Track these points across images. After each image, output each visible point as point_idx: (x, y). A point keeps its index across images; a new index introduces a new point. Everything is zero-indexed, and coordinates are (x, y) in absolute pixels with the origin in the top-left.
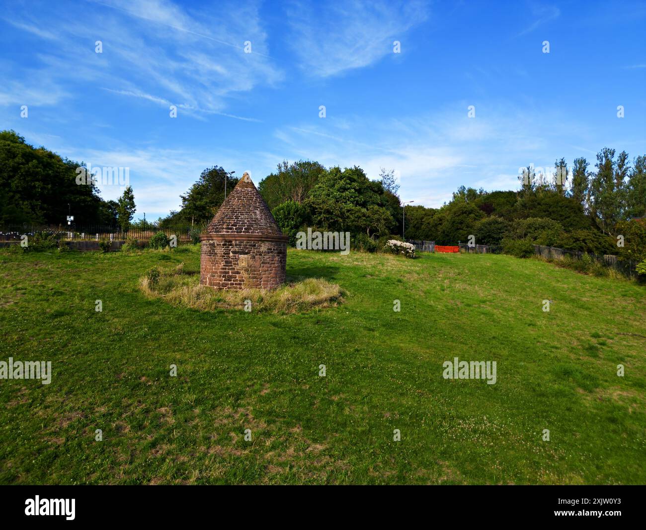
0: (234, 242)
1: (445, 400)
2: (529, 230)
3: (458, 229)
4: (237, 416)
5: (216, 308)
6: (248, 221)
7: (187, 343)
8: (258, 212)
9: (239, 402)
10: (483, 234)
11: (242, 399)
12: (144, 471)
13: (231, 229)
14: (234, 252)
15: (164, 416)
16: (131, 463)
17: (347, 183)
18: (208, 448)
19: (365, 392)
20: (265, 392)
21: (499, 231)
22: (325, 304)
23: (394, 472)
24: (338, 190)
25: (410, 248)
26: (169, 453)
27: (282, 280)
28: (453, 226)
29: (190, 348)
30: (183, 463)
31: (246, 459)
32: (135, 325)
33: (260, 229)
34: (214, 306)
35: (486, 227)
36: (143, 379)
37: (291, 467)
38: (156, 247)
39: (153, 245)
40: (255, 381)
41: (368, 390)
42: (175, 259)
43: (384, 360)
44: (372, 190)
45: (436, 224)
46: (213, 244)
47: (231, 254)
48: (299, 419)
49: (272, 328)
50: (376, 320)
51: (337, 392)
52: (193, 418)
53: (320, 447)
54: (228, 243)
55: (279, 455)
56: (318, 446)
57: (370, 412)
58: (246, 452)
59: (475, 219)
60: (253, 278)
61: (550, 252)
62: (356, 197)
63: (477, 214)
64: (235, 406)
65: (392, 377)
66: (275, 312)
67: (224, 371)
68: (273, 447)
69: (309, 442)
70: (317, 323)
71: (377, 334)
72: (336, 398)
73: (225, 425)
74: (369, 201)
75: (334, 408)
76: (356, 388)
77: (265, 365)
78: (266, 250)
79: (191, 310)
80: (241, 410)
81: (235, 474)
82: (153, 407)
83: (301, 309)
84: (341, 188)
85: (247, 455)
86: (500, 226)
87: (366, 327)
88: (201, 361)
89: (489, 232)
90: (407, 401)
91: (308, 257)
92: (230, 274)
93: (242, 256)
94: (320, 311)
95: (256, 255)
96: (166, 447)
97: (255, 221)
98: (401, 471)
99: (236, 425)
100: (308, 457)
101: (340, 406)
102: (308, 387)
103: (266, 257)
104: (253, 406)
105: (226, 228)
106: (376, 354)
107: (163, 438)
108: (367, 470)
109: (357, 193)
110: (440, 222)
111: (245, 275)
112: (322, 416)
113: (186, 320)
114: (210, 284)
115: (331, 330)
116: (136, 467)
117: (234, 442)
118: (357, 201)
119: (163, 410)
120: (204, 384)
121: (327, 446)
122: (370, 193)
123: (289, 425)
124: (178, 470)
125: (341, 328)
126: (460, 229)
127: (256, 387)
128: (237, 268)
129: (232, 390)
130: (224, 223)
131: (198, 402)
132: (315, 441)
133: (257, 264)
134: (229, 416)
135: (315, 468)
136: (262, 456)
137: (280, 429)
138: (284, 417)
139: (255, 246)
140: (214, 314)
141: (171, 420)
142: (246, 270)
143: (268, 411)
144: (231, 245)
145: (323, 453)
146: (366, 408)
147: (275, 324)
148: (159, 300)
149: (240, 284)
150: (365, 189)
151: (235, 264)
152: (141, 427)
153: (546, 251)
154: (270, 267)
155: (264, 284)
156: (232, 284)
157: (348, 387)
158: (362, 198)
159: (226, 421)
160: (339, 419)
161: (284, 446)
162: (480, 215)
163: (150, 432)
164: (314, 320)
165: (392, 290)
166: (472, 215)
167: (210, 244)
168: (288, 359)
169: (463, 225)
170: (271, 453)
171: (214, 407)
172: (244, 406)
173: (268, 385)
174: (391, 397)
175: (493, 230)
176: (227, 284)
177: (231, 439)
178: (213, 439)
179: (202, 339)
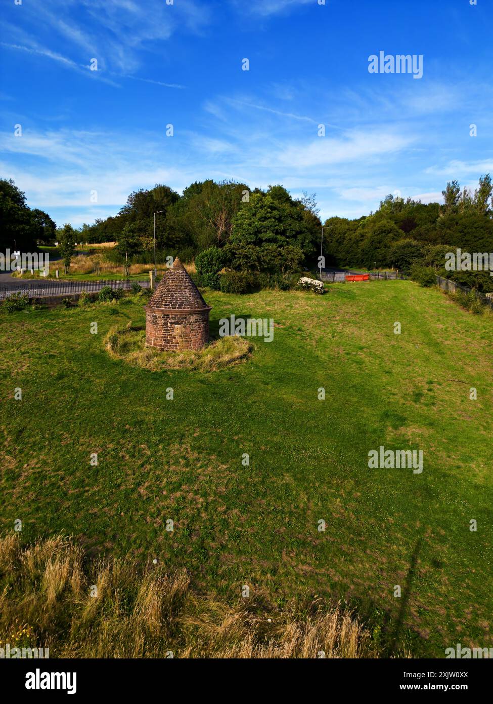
0: (170, 316)
1: (300, 438)
2: (436, 258)
3: (376, 248)
4: (182, 449)
5: (161, 368)
6: (180, 299)
7: (147, 399)
8: (187, 291)
9: (182, 441)
10: (397, 257)
11: (184, 439)
12: (141, 479)
13: (168, 305)
14: (171, 323)
15: (144, 449)
16: (134, 475)
17: (268, 212)
18: (169, 467)
19: (253, 433)
20: (196, 434)
21: (412, 254)
22: (237, 362)
23: (260, 479)
24: (259, 220)
25: (319, 285)
26: (151, 469)
27: (206, 340)
28: (372, 245)
29: (150, 404)
30: (158, 475)
31: (188, 473)
32: (111, 385)
33: (190, 305)
34: (160, 367)
35: (400, 250)
36: (127, 426)
37: (210, 477)
38: (106, 301)
39: (102, 298)
40: (190, 427)
41: (256, 432)
42: (122, 313)
43: (269, 409)
44: (292, 217)
45: (357, 240)
46: (155, 316)
47: (169, 324)
48: (215, 451)
49: (200, 384)
50: (272, 374)
51: (237, 434)
52: (159, 451)
53: (225, 467)
54: (166, 316)
55: (204, 471)
56: (224, 466)
57: (254, 446)
58: (188, 469)
59: (393, 238)
60: (185, 341)
61: (447, 284)
62: (276, 226)
63: (396, 233)
64: (181, 443)
65: (272, 422)
66: (201, 371)
67: (172, 420)
68: (201, 467)
69: (219, 464)
70: (230, 378)
71: (270, 387)
72: (236, 438)
73: (176, 455)
74: (288, 229)
75: (234, 444)
76: (248, 431)
77: (196, 415)
78: (194, 320)
79: (144, 370)
80: (184, 446)
81: (183, 480)
82: (137, 444)
83: (219, 367)
84: (261, 218)
85: (188, 471)
86: (413, 249)
87: (264, 382)
88: (158, 413)
89: (403, 256)
90: (277, 439)
91: (228, 304)
92: (169, 338)
93: (176, 326)
94: (233, 367)
95: (187, 324)
96: (148, 467)
97: (185, 298)
98: (263, 479)
99: (182, 455)
100: (218, 472)
101: (238, 443)
102: (221, 430)
103: (194, 325)
104: (190, 443)
105: (164, 305)
106: (266, 405)
107: (146, 462)
108: (247, 478)
109: (277, 221)
110: (362, 238)
111: (180, 339)
112: (228, 449)
113: (143, 379)
114: (154, 344)
115: (239, 385)
116: (137, 477)
117: (182, 464)
118: (277, 230)
119: (143, 446)
120: (162, 430)
121: (228, 466)
122: (290, 221)
123: (209, 454)
124: (157, 478)
125: (246, 383)
126: (378, 248)
127: (191, 431)
128: (173, 334)
129: (178, 434)
130: (162, 300)
131: (161, 441)
132: (222, 463)
133: (188, 331)
134: (178, 450)
135: (222, 477)
136: (196, 471)
137: (204, 457)
138: (207, 450)
139: (186, 318)
140: (161, 373)
141: (148, 453)
142: (180, 336)
143: (198, 447)
144: (168, 318)
145: (226, 470)
146: (252, 444)
147: (201, 382)
148: (121, 361)
149: (176, 346)
150: (285, 216)
151: (172, 331)
152: (133, 456)
153: (444, 283)
154: (198, 332)
155: (193, 345)
156: (170, 346)
157: (244, 430)
158: (281, 227)
159: (176, 453)
160: (237, 451)
161: (206, 466)
162: (399, 234)
163: (139, 459)
164: (228, 376)
165: (291, 341)
166: (391, 235)
167: (153, 316)
168: (209, 410)
169: (381, 245)
170: (200, 470)
171: (169, 444)
172: (185, 443)
173: (198, 430)
174: (268, 437)
175: (406, 254)
176: (167, 346)
177: (180, 462)
178: (171, 463)
179: (156, 396)
